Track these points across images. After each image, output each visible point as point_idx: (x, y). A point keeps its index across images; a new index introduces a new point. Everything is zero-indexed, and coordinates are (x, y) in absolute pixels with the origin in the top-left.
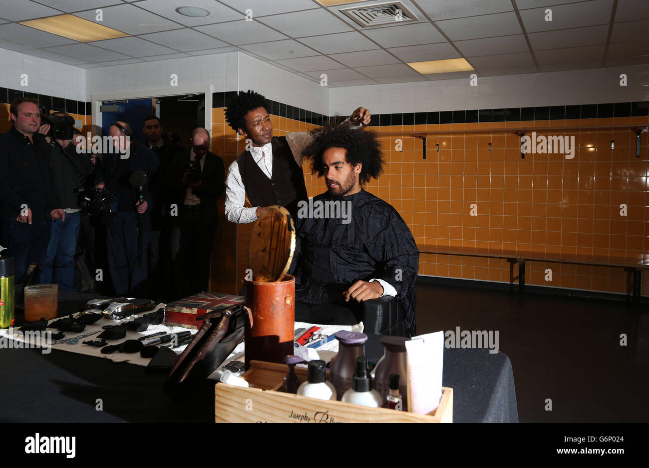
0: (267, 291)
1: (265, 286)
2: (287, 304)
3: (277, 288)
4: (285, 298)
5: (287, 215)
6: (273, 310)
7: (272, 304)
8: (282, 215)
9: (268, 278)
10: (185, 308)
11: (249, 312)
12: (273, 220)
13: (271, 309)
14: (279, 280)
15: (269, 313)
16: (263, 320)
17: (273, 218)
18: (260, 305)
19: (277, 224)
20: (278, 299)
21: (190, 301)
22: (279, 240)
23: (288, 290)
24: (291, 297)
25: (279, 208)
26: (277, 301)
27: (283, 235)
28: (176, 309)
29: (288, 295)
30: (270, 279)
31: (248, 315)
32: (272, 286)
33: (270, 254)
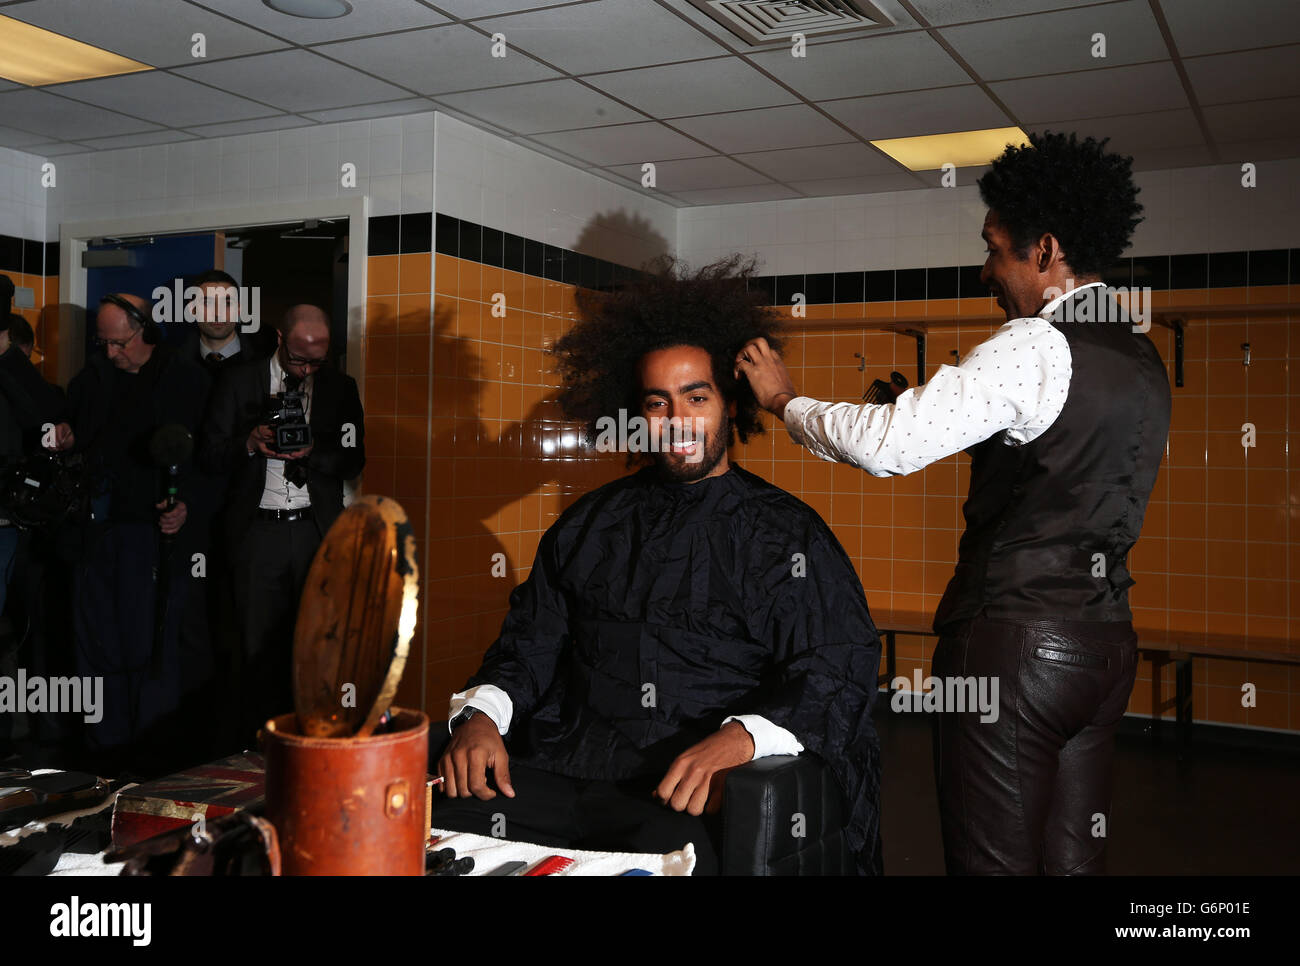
0: (326, 769)
1: (321, 750)
2: (393, 810)
3: (358, 757)
4: (387, 790)
5: (397, 524)
6: (345, 828)
7: (342, 809)
8: (383, 526)
9: (333, 723)
10: (172, 804)
11: (266, 834)
12: (359, 540)
13: (338, 828)
14: (365, 729)
15: (331, 838)
16: (311, 863)
17: (360, 533)
18: (304, 813)
19: (368, 551)
20: (360, 792)
21: (196, 780)
22: (370, 601)
23: (398, 761)
24: (408, 785)
25: (379, 501)
26: (358, 800)
27: (380, 587)
28: (146, 807)
29: (398, 780)
30: (339, 726)
31: (262, 845)
32: (343, 751)
33: (345, 645)
